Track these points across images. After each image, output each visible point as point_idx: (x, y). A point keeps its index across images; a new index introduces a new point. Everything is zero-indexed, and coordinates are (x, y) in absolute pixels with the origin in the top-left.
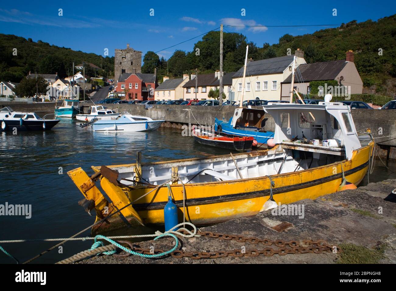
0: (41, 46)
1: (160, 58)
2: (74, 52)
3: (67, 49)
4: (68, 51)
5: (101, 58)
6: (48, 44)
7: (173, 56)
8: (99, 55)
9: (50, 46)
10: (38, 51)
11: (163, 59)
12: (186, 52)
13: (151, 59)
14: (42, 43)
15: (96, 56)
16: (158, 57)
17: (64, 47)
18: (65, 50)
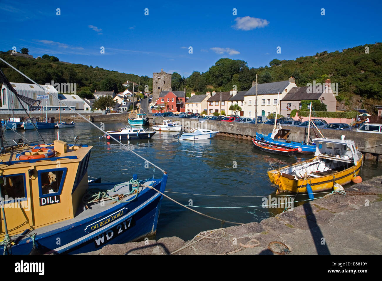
0: (98, 70)
1: (182, 77)
2: (120, 73)
3: (115, 72)
4: (116, 73)
5: (138, 77)
6: (103, 69)
7: (191, 76)
8: (136, 75)
9: (104, 71)
10: (97, 74)
11: (184, 78)
12: (201, 73)
13: (176, 78)
14: (99, 68)
15: (135, 76)
16: (180, 76)
17: (113, 71)
18: (114, 73)
